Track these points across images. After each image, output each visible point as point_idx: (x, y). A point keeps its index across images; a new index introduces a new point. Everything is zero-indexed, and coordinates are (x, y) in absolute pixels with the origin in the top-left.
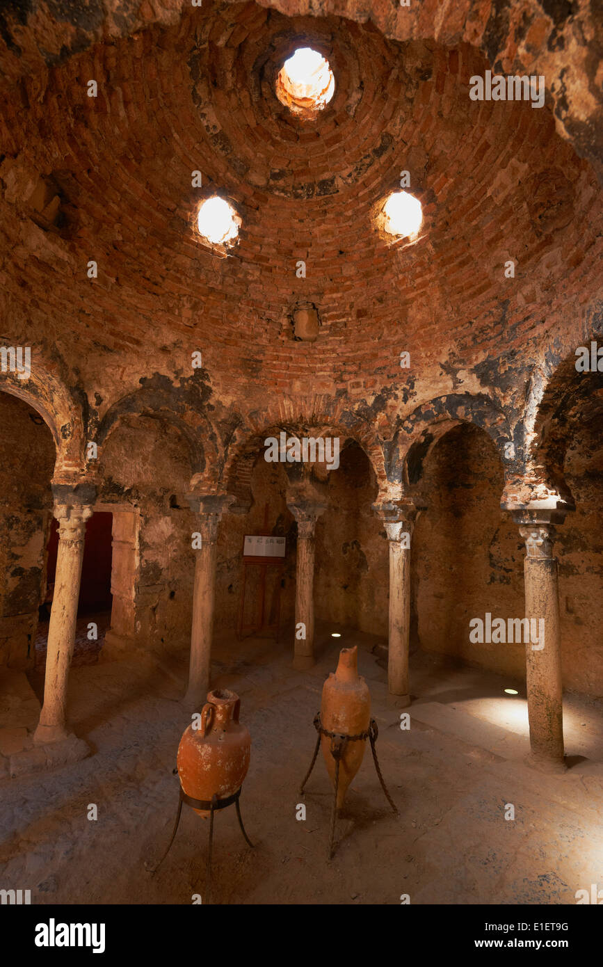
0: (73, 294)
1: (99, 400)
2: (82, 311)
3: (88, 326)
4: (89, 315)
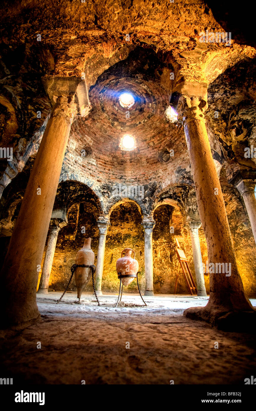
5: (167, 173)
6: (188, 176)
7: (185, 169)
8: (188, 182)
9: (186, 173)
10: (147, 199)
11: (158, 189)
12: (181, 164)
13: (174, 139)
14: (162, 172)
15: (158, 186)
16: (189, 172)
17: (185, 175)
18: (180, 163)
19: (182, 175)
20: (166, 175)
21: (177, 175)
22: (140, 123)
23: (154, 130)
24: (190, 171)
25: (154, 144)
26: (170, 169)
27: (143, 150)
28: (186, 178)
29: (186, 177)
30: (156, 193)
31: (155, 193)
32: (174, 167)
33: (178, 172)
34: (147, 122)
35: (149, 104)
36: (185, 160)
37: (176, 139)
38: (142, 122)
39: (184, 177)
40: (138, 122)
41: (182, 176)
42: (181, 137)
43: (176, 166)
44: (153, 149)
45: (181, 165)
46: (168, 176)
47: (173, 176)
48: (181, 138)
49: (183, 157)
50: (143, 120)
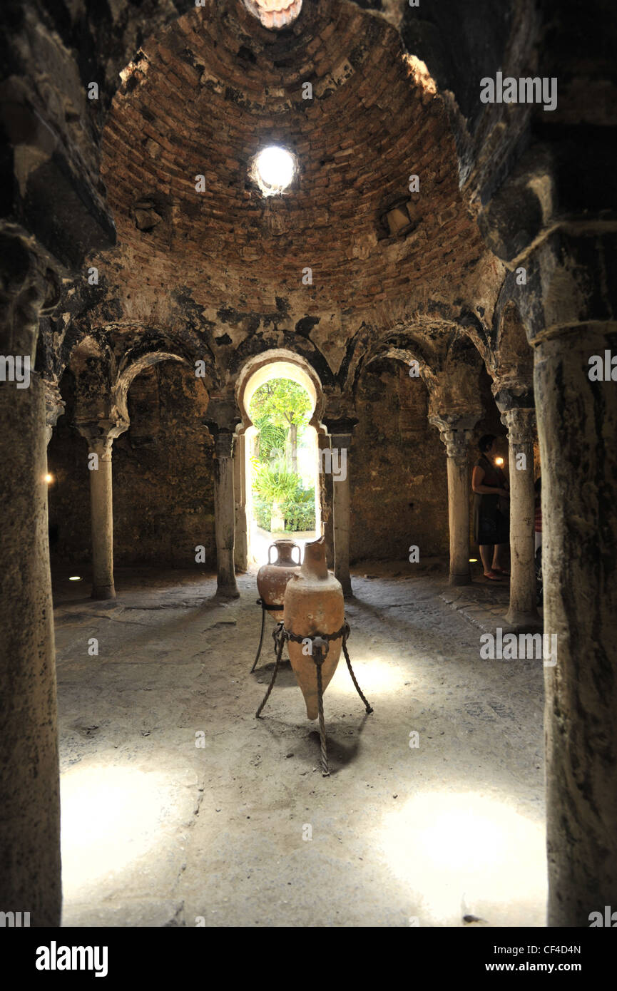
0: (435, 250)
1: (482, 310)
2: (446, 254)
3: (454, 260)
4: (452, 251)
5: (146, 274)
6: (203, 330)
7: (203, 309)
8: (198, 343)
9: (204, 321)
10: (66, 317)
11: (105, 304)
12: (195, 285)
13: (212, 207)
14: (132, 261)
15: (109, 296)
16: (212, 324)
17: (198, 321)
18: (193, 280)
19: (189, 315)
20: (139, 278)
21: (175, 304)
22: (200, 69)
23: (197, 130)
24: (215, 324)
25: (159, 157)
26: (158, 271)
27: (116, 130)
28: (196, 331)
29: (197, 328)
30: (97, 316)
31: (93, 313)
32: (172, 275)
33: (182, 299)
34: (215, 93)
35: (276, 85)
36: (210, 285)
37: (214, 211)
38: (208, 76)
39: (193, 325)
40: (203, 63)
41: (188, 320)
42: (231, 222)
43: (177, 278)
44: (143, 165)
45: (195, 289)
46: (145, 287)
47: (162, 298)
48: (229, 226)
49: (209, 274)
50: (215, 80)
